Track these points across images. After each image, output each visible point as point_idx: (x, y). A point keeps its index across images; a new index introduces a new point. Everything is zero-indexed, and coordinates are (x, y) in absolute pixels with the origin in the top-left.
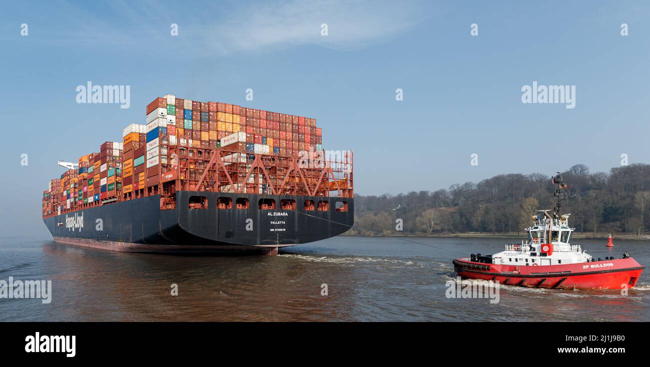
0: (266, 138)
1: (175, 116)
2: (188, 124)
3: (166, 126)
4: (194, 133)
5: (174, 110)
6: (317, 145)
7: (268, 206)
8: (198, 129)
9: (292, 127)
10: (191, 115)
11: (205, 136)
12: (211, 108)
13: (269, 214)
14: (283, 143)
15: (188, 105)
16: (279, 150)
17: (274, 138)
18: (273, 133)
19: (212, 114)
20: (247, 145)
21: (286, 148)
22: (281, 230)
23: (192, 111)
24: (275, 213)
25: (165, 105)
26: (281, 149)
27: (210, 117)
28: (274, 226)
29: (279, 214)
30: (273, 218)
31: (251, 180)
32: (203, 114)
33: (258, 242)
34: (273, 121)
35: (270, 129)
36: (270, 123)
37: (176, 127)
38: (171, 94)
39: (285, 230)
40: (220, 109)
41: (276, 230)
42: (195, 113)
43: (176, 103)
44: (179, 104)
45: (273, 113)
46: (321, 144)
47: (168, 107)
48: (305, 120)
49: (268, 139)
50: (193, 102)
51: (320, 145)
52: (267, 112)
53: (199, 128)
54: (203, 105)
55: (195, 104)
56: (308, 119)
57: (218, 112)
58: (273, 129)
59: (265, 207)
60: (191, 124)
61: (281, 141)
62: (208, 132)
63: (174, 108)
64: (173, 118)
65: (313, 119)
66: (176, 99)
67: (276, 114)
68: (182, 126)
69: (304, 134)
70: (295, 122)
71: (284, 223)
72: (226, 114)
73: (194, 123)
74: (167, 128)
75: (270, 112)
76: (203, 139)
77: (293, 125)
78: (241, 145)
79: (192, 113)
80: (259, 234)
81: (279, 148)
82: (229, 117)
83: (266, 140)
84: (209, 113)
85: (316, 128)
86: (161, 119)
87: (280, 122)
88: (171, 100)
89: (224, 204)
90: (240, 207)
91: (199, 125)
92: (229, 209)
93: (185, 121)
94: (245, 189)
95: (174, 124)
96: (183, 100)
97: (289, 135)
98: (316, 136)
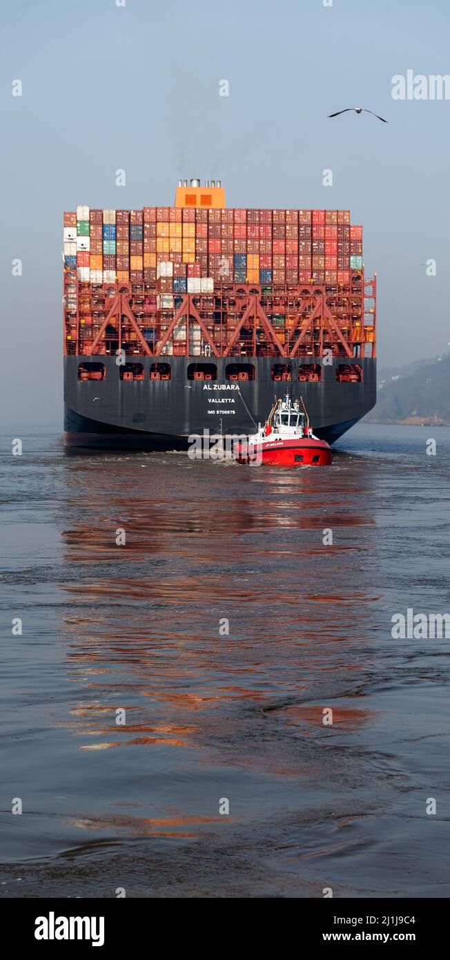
0: (246, 256)
1: (88, 238)
2: (110, 247)
3: (75, 254)
4: (118, 260)
5: (87, 229)
6: (352, 258)
7: (205, 374)
8: (125, 254)
9: (299, 230)
10: (114, 232)
11: (136, 263)
12: (147, 217)
13: (205, 387)
14: (280, 262)
15: (109, 218)
16: (272, 274)
17: (260, 255)
18: (259, 245)
19: (148, 226)
20: (175, 282)
21: (285, 269)
22: (228, 412)
23: (116, 226)
24: (216, 386)
25: (75, 223)
26: (275, 273)
27: (146, 232)
28: (213, 407)
29: (223, 387)
30: (213, 394)
31: (181, 335)
32: (133, 229)
33: (187, 430)
34: (260, 225)
35: (253, 239)
36: (252, 230)
37: (90, 253)
38: (83, 204)
39: (234, 412)
40: (160, 217)
41: (218, 412)
42: (121, 229)
43: (90, 217)
44: (96, 218)
45: (259, 210)
46: (361, 254)
47: (78, 225)
48: (325, 215)
49: (249, 256)
50: (117, 211)
51: (359, 258)
52: (247, 211)
53: (127, 251)
54: (133, 213)
55: (121, 214)
56: (331, 212)
57: (156, 222)
58: (260, 239)
59: (199, 377)
60: (114, 246)
61: (276, 258)
62: (143, 256)
63: (88, 225)
64: (86, 241)
65: (344, 212)
66: (91, 211)
67: (265, 211)
68: (101, 250)
69: (324, 241)
70: (304, 220)
71: (233, 401)
72: (171, 225)
73: (118, 244)
74: (76, 257)
75: (251, 210)
76: (132, 268)
77: (299, 226)
78: (165, 281)
79: (116, 230)
80: (187, 417)
81: (272, 271)
82: (176, 229)
83: (246, 259)
84: (143, 226)
85: (349, 226)
86: (68, 244)
87: (272, 225)
88: (83, 213)
89: (130, 373)
90: (156, 377)
91: (128, 247)
92: (139, 381)
93: (105, 242)
94: (171, 349)
95: (88, 250)
96: (101, 211)
97: (292, 246)
98: (350, 241)
